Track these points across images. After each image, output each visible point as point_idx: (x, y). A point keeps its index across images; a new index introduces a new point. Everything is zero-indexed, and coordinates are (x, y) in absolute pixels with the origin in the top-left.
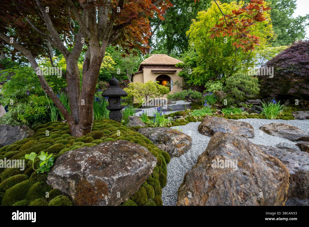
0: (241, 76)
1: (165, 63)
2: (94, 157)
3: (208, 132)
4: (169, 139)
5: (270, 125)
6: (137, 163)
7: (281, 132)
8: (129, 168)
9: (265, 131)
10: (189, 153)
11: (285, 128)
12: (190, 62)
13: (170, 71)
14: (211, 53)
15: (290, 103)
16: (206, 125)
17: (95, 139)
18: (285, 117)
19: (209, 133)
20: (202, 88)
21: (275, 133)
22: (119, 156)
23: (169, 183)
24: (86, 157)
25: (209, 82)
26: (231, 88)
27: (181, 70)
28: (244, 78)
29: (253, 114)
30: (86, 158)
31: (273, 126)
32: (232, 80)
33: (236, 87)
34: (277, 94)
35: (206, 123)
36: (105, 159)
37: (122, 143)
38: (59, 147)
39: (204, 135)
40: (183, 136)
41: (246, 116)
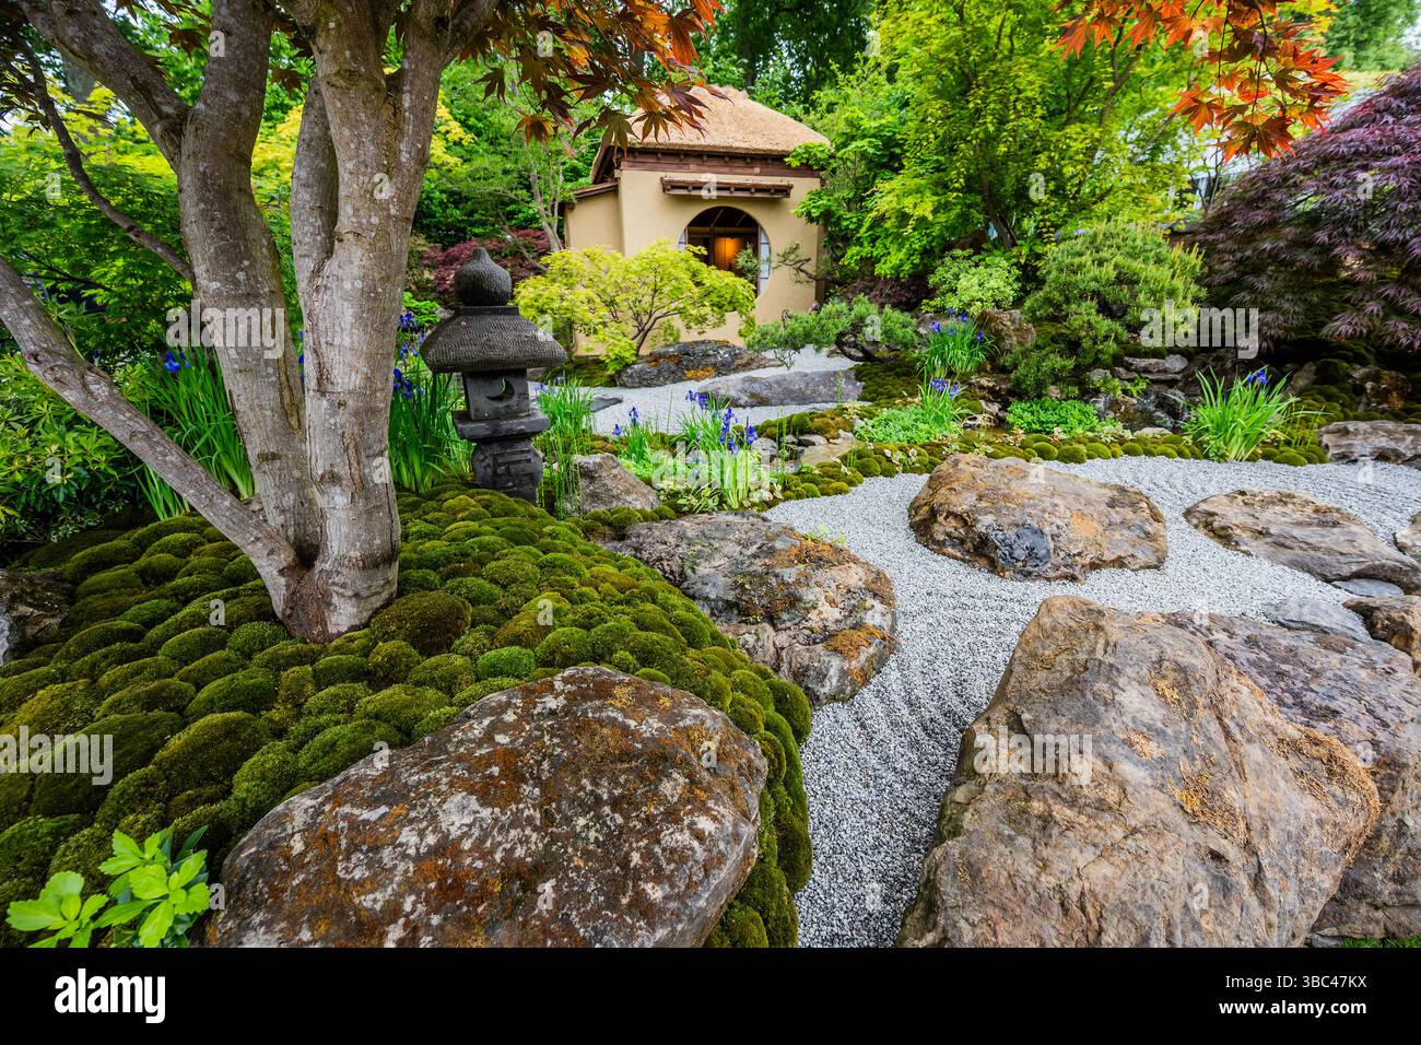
0: (1124, 240)
1: (736, 144)
2: (447, 847)
3: (962, 542)
4: (793, 601)
5: (1231, 497)
6: (692, 849)
7: (1282, 540)
8: (655, 893)
9: (1213, 531)
10: (892, 675)
11: (1298, 516)
12: (864, 143)
13: (760, 189)
14: (984, 99)
15: (1315, 383)
16: (952, 509)
17: (427, 652)
18: (1285, 448)
19: (969, 545)
20: (912, 292)
21: (1254, 544)
22: (582, 803)
23: (822, 859)
24: (404, 856)
25: (954, 258)
26: (1068, 301)
27: (813, 184)
28: (1133, 255)
29: (1148, 432)
30: (401, 867)
31: (1246, 504)
32: (1077, 260)
33: (1092, 299)
34: (1272, 337)
35: (953, 498)
36: (513, 849)
37: (586, 698)
38: (227, 743)
39: (944, 554)
40: (852, 572)
41: (1121, 444)
